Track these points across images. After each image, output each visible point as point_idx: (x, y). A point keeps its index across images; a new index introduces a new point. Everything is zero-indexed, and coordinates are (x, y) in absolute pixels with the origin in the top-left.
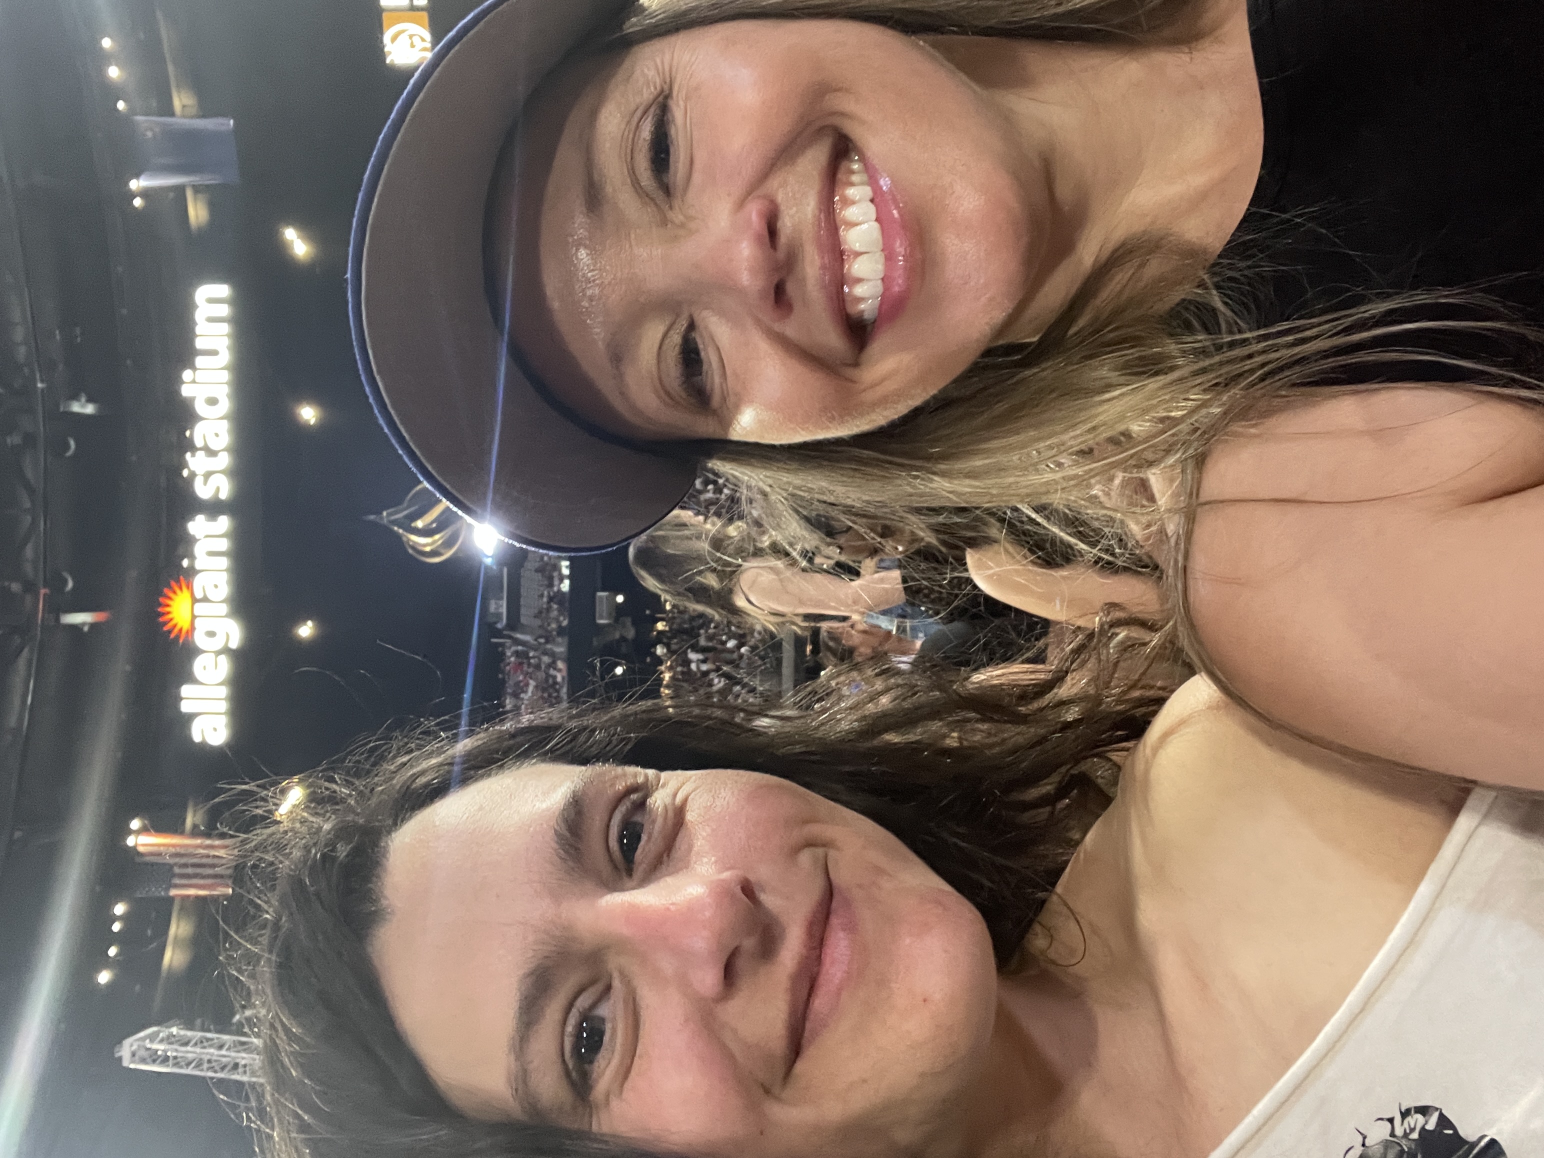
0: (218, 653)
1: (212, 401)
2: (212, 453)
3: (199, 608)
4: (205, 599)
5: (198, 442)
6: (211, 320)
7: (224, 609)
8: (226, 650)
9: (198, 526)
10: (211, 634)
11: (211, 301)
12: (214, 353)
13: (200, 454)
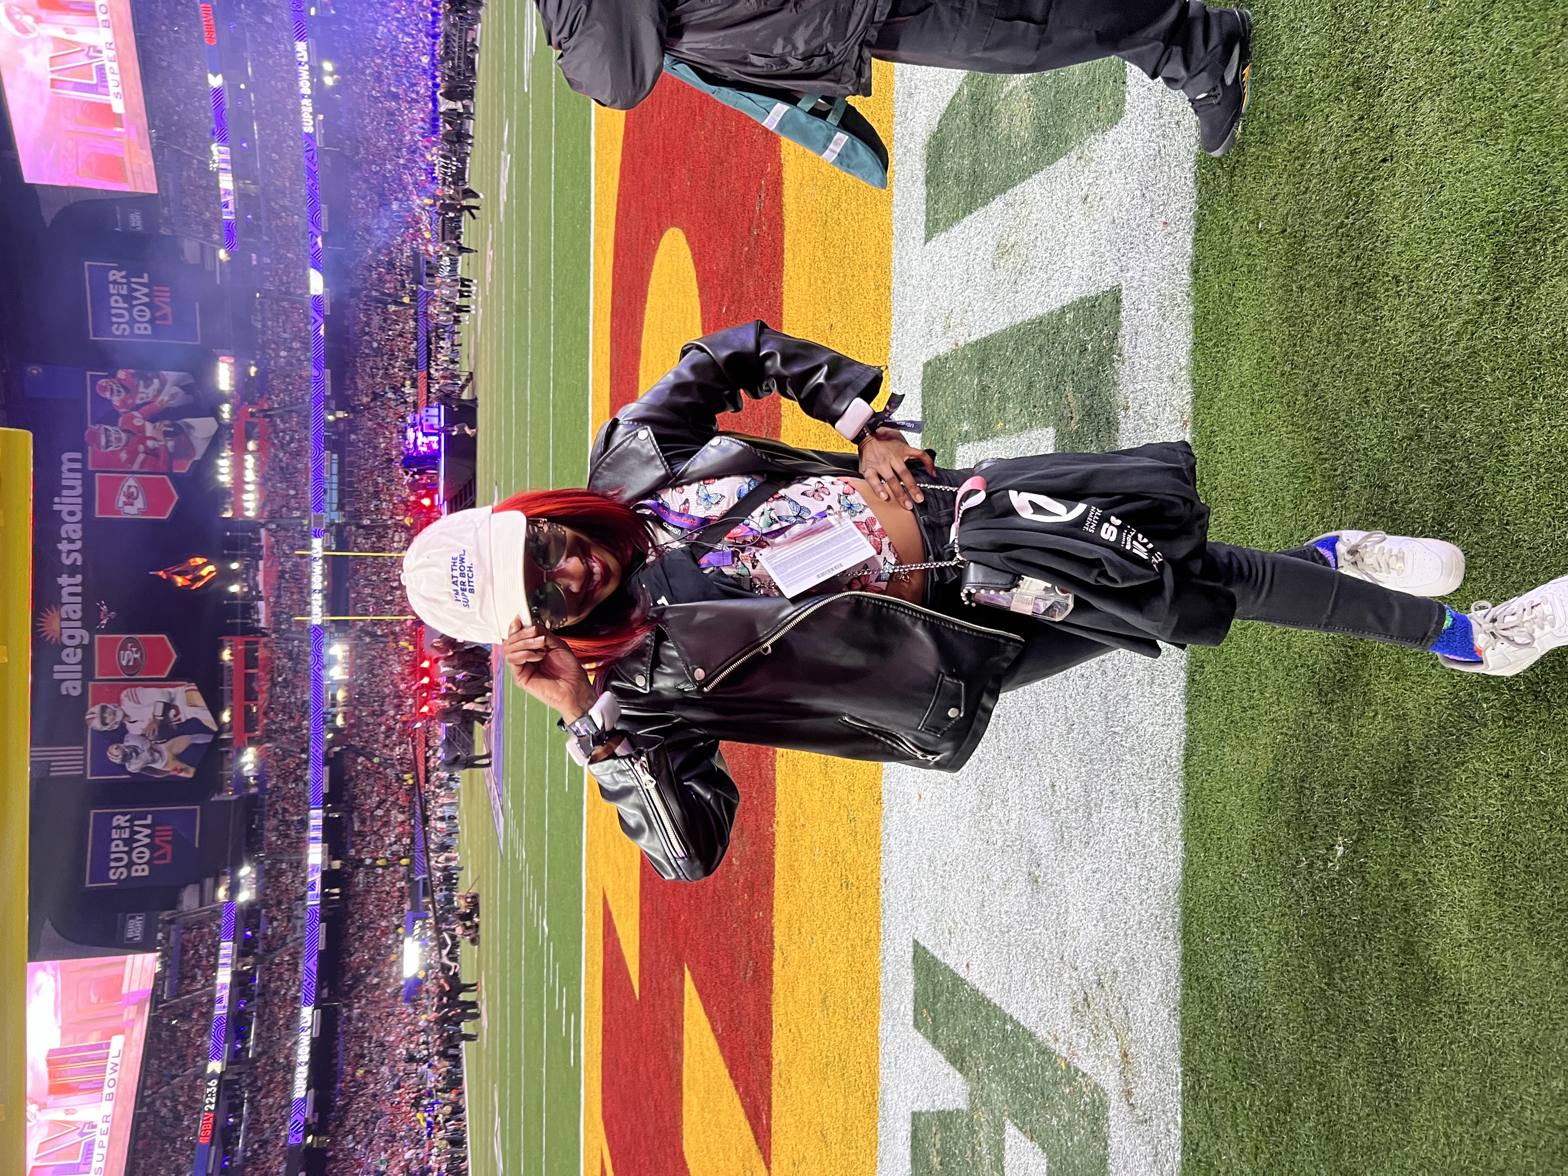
0: (76, 647)
1: (72, 513)
2: (71, 541)
3: (65, 624)
4: (69, 619)
5: (64, 535)
6: (70, 470)
7: (79, 624)
8: (80, 646)
9: (64, 580)
10: (72, 637)
11: (71, 460)
12: (72, 488)
13: (64, 542)
